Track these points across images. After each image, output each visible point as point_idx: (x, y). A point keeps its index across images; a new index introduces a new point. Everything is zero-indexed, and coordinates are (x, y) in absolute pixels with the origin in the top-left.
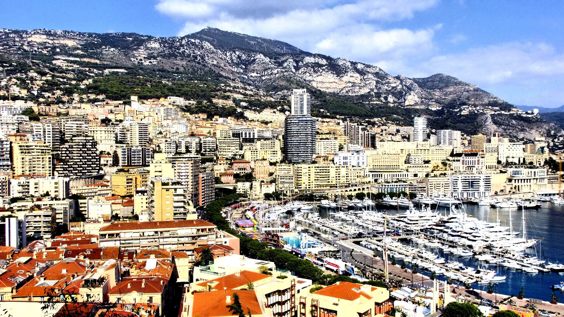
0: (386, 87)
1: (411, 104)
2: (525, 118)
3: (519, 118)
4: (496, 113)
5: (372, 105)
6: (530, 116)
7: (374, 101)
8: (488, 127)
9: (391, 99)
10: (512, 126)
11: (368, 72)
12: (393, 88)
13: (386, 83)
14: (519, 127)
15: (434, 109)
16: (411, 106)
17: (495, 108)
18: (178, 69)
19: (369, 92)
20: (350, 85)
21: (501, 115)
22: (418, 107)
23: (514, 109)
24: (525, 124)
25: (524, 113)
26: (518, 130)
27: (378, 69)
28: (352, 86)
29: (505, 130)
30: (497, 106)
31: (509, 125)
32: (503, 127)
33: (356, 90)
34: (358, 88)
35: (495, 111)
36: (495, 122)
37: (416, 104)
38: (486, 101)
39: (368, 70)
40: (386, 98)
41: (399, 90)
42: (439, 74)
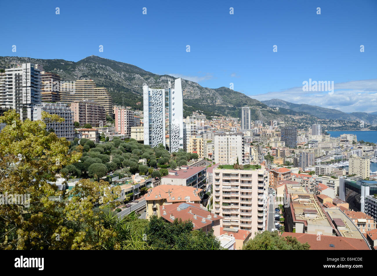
0: (205, 95)
2: (274, 112)
3: (272, 112)
5: (203, 104)
6: (276, 111)
9: (209, 101)
12: (208, 95)
13: (204, 92)
16: (220, 105)
18: (103, 83)
19: (199, 98)
20: (189, 93)
21: (264, 110)
22: (223, 106)
23: (267, 107)
24: (275, 115)
25: (273, 109)
27: (198, 84)
28: (190, 94)
30: (260, 106)
33: (193, 96)
34: (194, 95)
35: (261, 109)
39: (194, 85)
42: (224, 87)
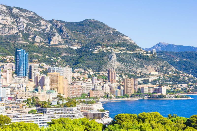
0: (35, 29)
1: (56, 44)
2: (146, 56)
3: (140, 56)
4: (122, 52)
6: (149, 55)
7: (20, 40)
8: (112, 63)
9: (38, 39)
10: (133, 63)
11: (22, 16)
12: (42, 30)
13: (37, 26)
14: (139, 64)
15: (75, 48)
17: (122, 48)
19: (17, 33)
21: (126, 54)
22: (60, 46)
23: (138, 50)
24: (144, 62)
25: (145, 52)
26: (137, 66)
27: (32, 13)
29: (126, 66)
30: (124, 47)
31: (131, 62)
32: (125, 63)
33: (6, 31)
35: (121, 51)
36: (119, 60)
37: (60, 44)
38: (117, 42)
39: (23, 14)
40: (34, 38)
41: (47, 32)
